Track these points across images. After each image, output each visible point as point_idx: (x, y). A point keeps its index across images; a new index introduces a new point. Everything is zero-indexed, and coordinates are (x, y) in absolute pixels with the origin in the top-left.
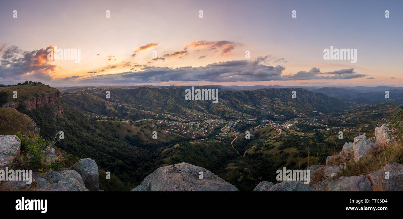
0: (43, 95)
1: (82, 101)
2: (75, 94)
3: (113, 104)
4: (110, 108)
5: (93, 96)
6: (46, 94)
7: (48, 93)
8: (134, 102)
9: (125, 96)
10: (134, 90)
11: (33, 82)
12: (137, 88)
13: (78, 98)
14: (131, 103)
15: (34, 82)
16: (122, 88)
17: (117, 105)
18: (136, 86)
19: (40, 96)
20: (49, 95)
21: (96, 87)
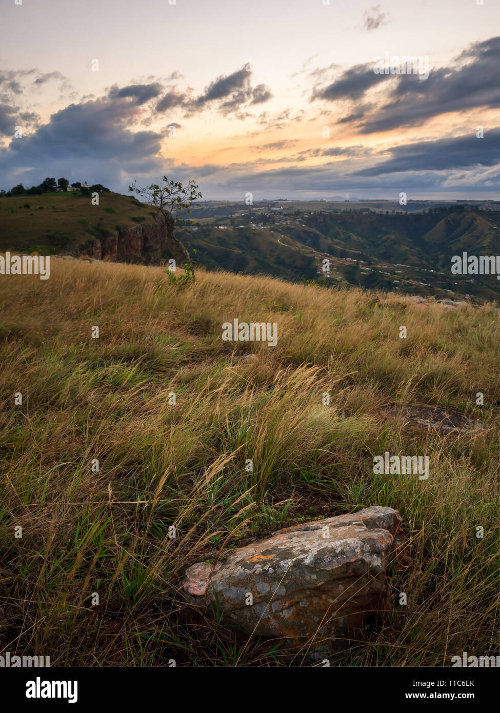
0: (122, 231)
1: (237, 251)
2: (213, 225)
3: (341, 262)
4: (334, 276)
5: (273, 235)
6: (134, 226)
7: (138, 225)
8: (414, 259)
9: (384, 238)
10: (418, 215)
11: (74, 185)
12: (431, 210)
13: (221, 241)
14: (405, 261)
15: (77, 185)
16: (372, 209)
17: (356, 268)
18: (424, 204)
19: (113, 235)
20: (143, 231)
21: (284, 204)
